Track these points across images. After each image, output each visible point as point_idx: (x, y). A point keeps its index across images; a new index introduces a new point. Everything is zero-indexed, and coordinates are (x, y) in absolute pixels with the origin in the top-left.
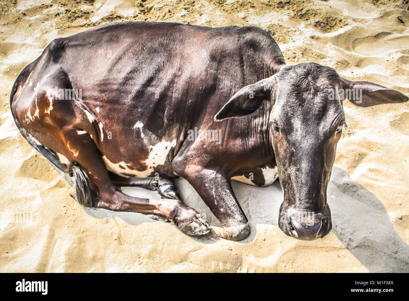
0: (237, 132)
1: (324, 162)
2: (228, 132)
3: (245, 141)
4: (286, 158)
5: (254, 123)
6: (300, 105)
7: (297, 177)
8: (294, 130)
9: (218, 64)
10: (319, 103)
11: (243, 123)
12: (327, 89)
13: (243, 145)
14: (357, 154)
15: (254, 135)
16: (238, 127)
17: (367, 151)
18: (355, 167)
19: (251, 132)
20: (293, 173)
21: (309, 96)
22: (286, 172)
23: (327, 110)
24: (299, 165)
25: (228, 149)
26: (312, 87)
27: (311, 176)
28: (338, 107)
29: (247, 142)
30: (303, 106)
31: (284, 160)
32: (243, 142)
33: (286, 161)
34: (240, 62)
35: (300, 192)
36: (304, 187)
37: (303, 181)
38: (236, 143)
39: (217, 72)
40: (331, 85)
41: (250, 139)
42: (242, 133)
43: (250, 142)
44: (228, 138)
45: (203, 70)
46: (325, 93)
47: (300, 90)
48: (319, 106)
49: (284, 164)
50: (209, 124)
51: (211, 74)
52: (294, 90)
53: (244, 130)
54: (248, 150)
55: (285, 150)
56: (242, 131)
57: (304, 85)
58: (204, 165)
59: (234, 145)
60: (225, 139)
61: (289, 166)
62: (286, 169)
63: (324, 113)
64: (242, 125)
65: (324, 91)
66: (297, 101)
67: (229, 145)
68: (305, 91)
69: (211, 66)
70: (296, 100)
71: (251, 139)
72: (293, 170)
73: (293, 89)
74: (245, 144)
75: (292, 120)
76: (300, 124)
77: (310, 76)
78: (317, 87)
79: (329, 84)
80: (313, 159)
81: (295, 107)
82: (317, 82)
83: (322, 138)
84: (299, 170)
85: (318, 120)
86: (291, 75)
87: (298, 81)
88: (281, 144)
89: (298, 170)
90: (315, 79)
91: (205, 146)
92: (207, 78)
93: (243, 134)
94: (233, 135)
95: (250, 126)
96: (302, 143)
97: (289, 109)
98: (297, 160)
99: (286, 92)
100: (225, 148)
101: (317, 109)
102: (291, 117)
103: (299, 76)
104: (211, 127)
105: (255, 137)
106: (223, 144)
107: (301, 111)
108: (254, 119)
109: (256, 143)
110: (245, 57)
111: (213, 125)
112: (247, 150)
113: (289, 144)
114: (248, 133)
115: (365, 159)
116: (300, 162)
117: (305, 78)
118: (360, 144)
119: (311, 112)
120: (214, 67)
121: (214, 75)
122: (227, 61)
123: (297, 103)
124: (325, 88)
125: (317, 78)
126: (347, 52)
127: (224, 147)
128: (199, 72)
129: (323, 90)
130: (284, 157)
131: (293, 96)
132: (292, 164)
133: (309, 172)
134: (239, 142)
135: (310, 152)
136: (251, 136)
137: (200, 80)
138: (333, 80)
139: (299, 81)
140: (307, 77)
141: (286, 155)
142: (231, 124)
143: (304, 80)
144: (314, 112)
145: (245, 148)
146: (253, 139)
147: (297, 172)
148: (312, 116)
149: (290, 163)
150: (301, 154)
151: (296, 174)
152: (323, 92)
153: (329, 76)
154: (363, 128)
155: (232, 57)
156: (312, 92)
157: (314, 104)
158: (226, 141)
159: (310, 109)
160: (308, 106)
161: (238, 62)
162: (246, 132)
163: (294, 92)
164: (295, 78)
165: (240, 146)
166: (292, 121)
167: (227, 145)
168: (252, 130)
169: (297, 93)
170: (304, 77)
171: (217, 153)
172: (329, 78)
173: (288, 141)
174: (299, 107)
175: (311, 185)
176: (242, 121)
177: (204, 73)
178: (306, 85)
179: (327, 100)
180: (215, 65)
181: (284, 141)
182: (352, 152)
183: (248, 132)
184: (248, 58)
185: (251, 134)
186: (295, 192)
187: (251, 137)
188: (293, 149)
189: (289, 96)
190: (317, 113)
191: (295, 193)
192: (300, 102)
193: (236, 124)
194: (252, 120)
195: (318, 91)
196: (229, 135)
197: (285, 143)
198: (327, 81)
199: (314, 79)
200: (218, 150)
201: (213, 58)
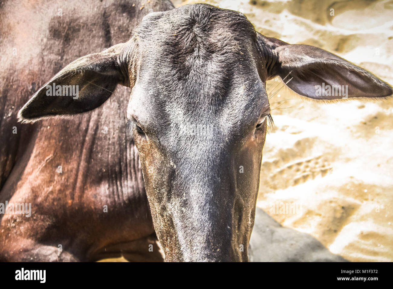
0: (101, 170)
1: (234, 187)
2: (83, 171)
3: (115, 187)
4: (162, 184)
5: (132, 152)
6: (179, 79)
7: (183, 217)
8: (172, 125)
9: (63, 43)
10: (216, 73)
11: (112, 153)
12: (230, 48)
13: (112, 196)
14: (339, 208)
15: (131, 175)
16: (101, 160)
17: (357, 202)
18: (335, 231)
19: (127, 170)
20: (175, 212)
21: (197, 61)
22: (165, 213)
23: (232, 85)
24: (186, 194)
25: (84, 203)
26: (201, 46)
27: (209, 211)
28: (254, 80)
29: (119, 188)
30: (186, 80)
31: (160, 190)
32: (111, 189)
33: (163, 190)
34: (105, 39)
35: (192, 246)
36: (198, 235)
37: (195, 224)
38: (98, 191)
39: (62, 59)
40: (235, 39)
41: (124, 182)
42: (110, 172)
43: (124, 189)
44: (84, 183)
45: (35, 55)
46: (226, 55)
47: (179, 51)
48: (216, 79)
49: (159, 198)
50: (48, 156)
51: (50, 62)
52: (166, 53)
53: (114, 166)
54: (122, 204)
55: (158, 169)
56: (110, 169)
57: (186, 43)
58: (38, 236)
59: (95, 196)
60: (79, 184)
61: (169, 199)
62: (164, 206)
63: (228, 91)
64: (110, 156)
65: (224, 51)
66: (174, 72)
67: (85, 196)
68: (187, 53)
69: (51, 48)
70: (172, 69)
71: (126, 183)
72: (176, 207)
73: (165, 51)
74: (115, 193)
75: (167, 107)
76: (182, 115)
77: (197, 25)
78: (211, 45)
79: (233, 38)
80: (211, 179)
81: (170, 83)
82: (211, 36)
83: (227, 139)
84: (187, 204)
85: (215, 105)
86: (161, 27)
87: (175, 36)
88: (151, 158)
89: (185, 204)
90: (207, 29)
91: (39, 200)
92: (43, 69)
93: (112, 174)
94: (93, 177)
95: (124, 157)
96: (188, 151)
97: (160, 87)
98: (181, 184)
99: (153, 56)
100: (78, 201)
101: (214, 84)
102: (165, 102)
103: (176, 28)
104: (50, 162)
105: (134, 178)
106: (74, 195)
107: (183, 89)
108: (130, 144)
109: (135, 189)
110: (114, 30)
111: (54, 158)
112: (120, 204)
113: (165, 156)
114: (121, 172)
115: (354, 216)
116: (186, 187)
117: (188, 29)
118: (343, 190)
119: (202, 91)
120: (56, 50)
121: (56, 65)
122: (80, 38)
123: (174, 75)
124: (226, 45)
125: (211, 29)
126: (318, 27)
127: (76, 200)
128: (28, 59)
129: (222, 48)
130: (157, 184)
131: (166, 64)
132: (174, 194)
133: (205, 205)
134: (105, 190)
135: (205, 166)
136: (127, 177)
137: (29, 74)
138: (240, 32)
139: (177, 36)
140: (192, 28)
141: (162, 178)
142: (88, 156)
143: (185, 33)
144: (206, 90)
145: (115, 201)
146: (129, 182)
147: (183, 209)
148: (204, 98)
149: (169, 192)
150: (187, 172)
151: (182, 211)
152: (222, 52)
153: (232, 26)
154: (348, 160)
155: (90, 31)
156: (202, 54)
157: (206, 75)
158: (80, 188)
159: (200, 84)
160: (196, 80)
161: (101, 39)
162: (117, 169)
163: (167, 55)
164: (168, 31)
165: (106, 196)
166: (167, 109)
167: (81, 197)
168: (128, 165)
169: (174, 58)
170: (185, 29)
171: (63, 212)
172: (233, 28)
173: (162, 149)
174: (179, 81)
175: (211, 229)
176: (108, 149)
177: (35, 61)
178: (190, 42)
179: (230, 67)
180: (58, 44)
181: (156, 150)
182: (328, 204)
183: (120, 168)
184: (119, 31)
185: (127, 174)
186: (181, 249)
187: (127, 180)
188: (172, 164)
189: (159, 62)
190: (212, 91)
191: (182, 251)
192: (180, 73)
193: (97, 155)
194: (128, 146)
195: (213, 52)
196: (86, 176)
197: (157, 155)
198: (230, 33)
199: (205, 31)
200: (64, 206)
201: (55, 33)
